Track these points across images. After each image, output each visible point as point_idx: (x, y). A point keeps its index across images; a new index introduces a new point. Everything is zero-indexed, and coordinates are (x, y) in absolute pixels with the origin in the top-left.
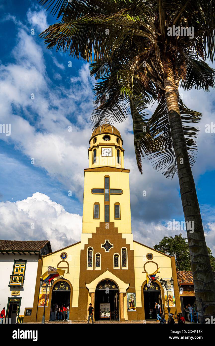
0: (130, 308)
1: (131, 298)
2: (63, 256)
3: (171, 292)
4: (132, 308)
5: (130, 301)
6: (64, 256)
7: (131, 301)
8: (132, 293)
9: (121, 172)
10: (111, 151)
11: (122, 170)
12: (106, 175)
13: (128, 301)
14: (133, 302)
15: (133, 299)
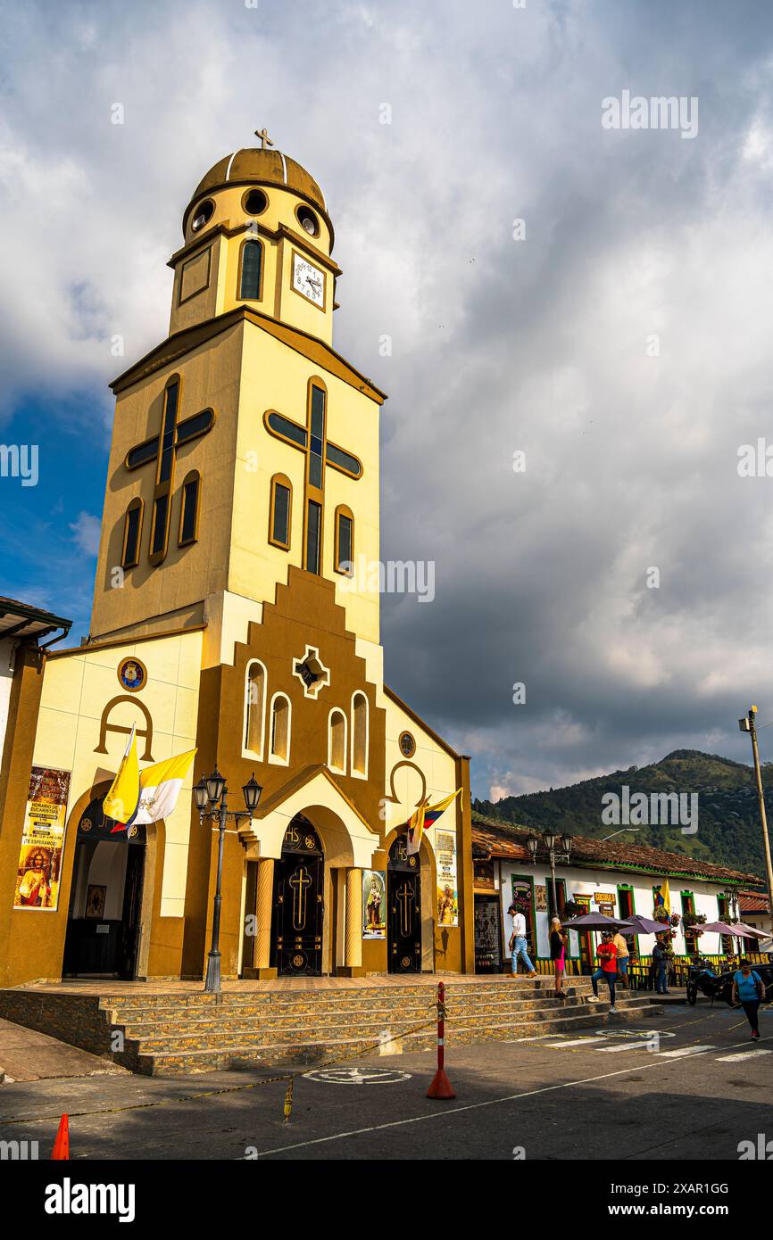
0: (369, 926)
1: (372, 891)
2: (127, 675)
3: (450, 878)
4: (374, 929)
5: (369, 902)
6: (131, 674)
7: (373, 903)
8: (376, 873)
9: (360, 390)
10: (321, 282)
11: (362, 384)
12: (315, 377)
13: (364, 901)
14: (379, 904)
15: (377, 894)
